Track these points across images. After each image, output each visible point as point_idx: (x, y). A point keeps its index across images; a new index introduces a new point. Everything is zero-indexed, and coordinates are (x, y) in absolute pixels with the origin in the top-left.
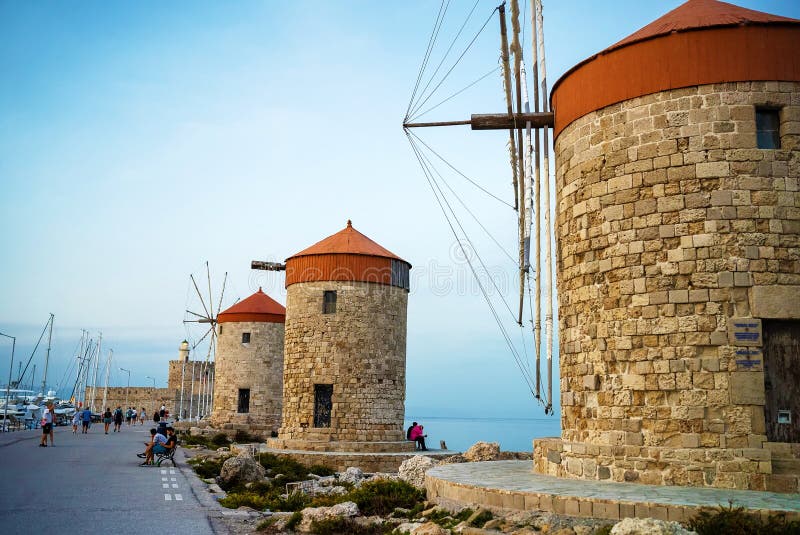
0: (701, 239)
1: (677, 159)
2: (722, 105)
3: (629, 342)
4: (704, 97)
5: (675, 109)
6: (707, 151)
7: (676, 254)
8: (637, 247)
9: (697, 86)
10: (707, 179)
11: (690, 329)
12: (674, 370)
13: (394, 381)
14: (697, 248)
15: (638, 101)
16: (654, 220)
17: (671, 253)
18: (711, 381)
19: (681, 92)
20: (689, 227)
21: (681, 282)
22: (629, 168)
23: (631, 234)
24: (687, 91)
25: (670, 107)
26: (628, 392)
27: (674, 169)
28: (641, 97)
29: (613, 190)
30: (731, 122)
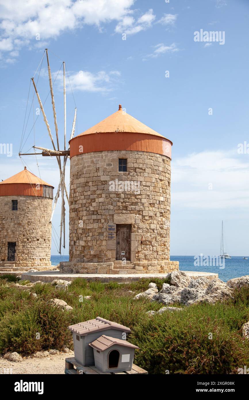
0: (101, 200)
1: (96, 174)
2: (109, 158)
3: (81, 231)
4: (104, 155)
5: (96, 158)
6: (104, 172)
7: (94, 204)
8: (84, 201)
9: (102, 151)
10: (104, 181)
11: (97, 227)
12: (92, 239)
13: (45, 240)
14: (100, 202)
15: (87, 154)
16: (89, 193)
17: (93, 203)
18: (102, 243)
19: (98, 153)
20: (98, 196)
21: (95, 213)
22: (83, 176)
23: (83, 197)
24: (100, 152)
25: (95, 157)
26: (81, 246)
27: (95, 177)
28: (87, 153)
29: (79, 183)
30: (111, 163)
